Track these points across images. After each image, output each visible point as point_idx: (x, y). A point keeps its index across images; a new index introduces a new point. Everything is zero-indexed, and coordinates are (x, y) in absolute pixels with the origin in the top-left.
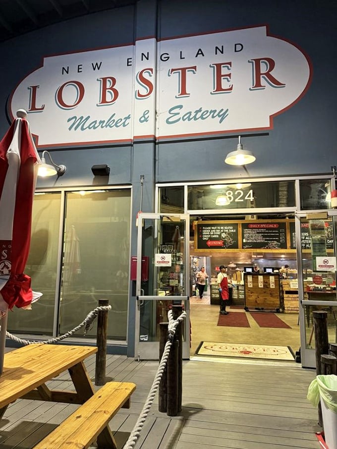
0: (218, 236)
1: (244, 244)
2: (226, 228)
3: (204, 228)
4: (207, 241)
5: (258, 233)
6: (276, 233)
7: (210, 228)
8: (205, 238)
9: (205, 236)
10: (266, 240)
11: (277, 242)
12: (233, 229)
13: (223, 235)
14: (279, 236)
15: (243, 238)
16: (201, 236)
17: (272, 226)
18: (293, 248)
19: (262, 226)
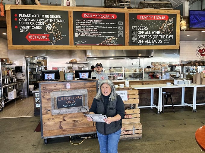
0: (41, 28)
1: (76, 39)
2: (52, 17)
3: (20, 15)
4: (26, 34)
5: (93, 25)
7: (29, 16)
8: (23, 29)
9: (23, 27)
10: (102, 34)
11: (115, 37)
12: (62, 19)
13: (49, 27)
14: (116, 30)
15: (75, 31)
16: (16, 27)
17: (108, 17)
18: (130, 44)
19: (98, 16)
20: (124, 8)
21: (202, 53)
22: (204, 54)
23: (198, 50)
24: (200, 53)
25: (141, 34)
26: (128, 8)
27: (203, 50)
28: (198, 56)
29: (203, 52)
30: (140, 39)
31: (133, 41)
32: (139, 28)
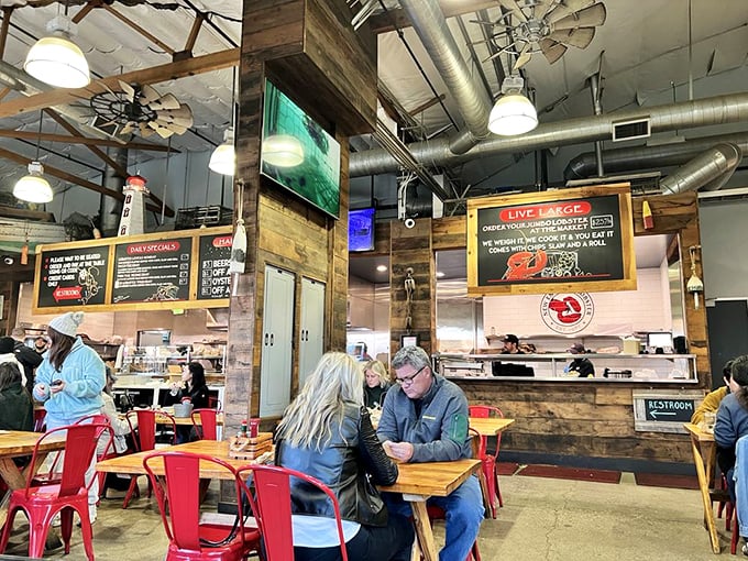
0: (73, 277)
1: (115, 293)
2: (88, 257)
3: (52, 260)
4: (54, 288)
5: (142, 265)
6: (175, 263)
7: (61, 259)
8: (53, 282)
9: (53, 278)
10: (154, 281)
11: (174, 284)
13: (83, 274)
14: (176, 272)
15: (115, 279)
16: (45, 279)
17: (167, 247)
18: (200, 297)
19: (150, 248)
20: (199, 227)
21: (564, 314)
22: (570, 313)
23: (549, 301)
24: (555, 314)
25: (220, 276)
26: (208, 226)
27: (568, 303)
28: (549, 321)
29: (568, 309)
30: (216, 286)
31: (204, 291)
32: (216, 263)
